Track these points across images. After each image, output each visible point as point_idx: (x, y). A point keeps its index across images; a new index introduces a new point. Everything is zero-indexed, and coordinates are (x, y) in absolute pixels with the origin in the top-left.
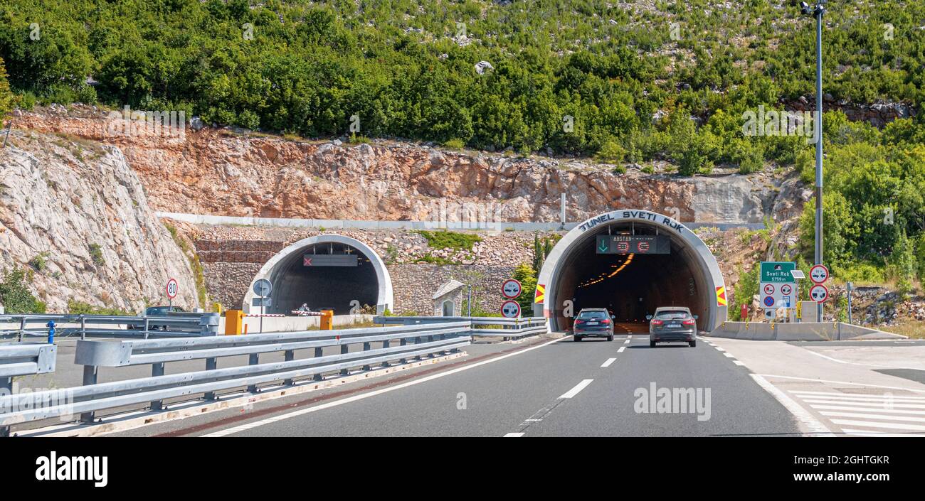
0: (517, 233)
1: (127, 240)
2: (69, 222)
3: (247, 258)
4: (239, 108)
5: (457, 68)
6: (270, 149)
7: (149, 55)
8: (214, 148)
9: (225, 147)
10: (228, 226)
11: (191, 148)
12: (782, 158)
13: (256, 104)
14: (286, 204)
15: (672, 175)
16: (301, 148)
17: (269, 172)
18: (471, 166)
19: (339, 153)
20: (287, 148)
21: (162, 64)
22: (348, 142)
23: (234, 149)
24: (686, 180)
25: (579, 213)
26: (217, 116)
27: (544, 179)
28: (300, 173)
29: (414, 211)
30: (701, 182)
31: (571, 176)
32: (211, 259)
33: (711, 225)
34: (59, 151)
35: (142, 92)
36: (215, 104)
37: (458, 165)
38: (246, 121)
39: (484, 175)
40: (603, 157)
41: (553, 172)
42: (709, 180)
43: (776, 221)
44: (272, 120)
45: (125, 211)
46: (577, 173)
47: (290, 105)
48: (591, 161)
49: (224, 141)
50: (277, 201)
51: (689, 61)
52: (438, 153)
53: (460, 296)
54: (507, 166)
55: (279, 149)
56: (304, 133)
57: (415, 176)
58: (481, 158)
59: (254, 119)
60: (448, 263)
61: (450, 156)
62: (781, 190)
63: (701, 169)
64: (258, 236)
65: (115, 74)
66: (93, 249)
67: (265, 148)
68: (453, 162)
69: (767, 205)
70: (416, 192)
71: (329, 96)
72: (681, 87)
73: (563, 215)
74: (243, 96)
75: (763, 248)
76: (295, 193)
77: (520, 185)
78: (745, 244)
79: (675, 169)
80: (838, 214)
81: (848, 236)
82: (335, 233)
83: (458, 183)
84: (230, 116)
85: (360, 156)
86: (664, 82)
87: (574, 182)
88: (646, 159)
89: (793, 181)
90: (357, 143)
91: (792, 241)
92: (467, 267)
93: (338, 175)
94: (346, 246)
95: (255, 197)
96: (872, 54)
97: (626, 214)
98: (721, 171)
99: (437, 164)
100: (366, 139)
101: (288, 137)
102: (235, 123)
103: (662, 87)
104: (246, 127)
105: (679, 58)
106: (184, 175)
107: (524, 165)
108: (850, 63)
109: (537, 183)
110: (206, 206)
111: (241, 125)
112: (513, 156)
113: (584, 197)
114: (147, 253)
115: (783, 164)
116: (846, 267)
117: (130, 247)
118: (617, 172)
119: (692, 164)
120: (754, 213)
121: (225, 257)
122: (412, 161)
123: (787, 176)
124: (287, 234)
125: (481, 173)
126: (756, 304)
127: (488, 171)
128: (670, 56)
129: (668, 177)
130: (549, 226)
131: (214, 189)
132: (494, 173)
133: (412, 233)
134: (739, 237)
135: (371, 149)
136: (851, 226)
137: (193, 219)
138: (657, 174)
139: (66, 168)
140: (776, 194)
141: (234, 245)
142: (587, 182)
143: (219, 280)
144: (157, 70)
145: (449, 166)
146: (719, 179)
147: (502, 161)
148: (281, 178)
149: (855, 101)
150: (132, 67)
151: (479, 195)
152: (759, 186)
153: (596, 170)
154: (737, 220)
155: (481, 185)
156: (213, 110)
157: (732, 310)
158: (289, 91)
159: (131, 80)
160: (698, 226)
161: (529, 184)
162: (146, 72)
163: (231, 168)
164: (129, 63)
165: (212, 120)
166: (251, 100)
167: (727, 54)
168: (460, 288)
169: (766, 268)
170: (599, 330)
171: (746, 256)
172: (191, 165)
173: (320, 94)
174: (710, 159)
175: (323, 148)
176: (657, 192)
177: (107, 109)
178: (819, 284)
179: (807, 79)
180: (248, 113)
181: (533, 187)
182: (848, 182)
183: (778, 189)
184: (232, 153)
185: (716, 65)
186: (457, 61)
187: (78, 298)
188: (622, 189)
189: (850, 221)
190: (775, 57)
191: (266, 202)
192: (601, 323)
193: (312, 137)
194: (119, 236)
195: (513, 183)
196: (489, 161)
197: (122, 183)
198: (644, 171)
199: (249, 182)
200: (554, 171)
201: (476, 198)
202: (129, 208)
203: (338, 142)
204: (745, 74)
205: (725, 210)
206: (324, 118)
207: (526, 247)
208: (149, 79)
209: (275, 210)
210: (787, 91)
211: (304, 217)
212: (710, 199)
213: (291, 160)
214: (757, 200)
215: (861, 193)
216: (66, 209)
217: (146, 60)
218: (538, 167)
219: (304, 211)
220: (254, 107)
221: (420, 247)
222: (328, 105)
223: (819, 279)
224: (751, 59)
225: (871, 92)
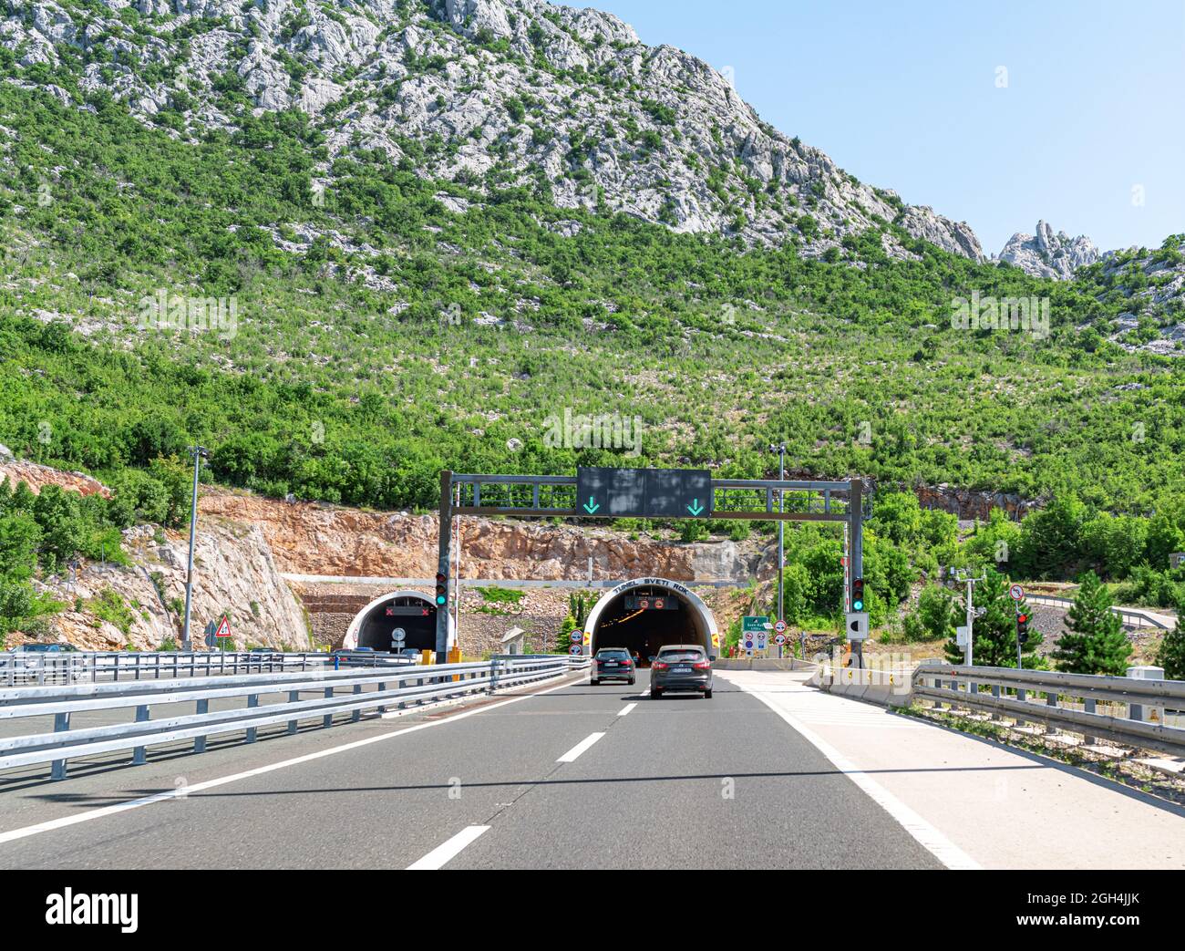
0: (553, 589)
1: (268, 597)
2: (238, 585)
3: (342, 609)
4: (325, 486)
5: (493, 445)
6: (350, 519)
7: (253, 443)
8: (306, 519)
9: (315, 518)
10: (325, 583)
11: (288, 519)
12: (765, 527)
13: (338, 483)
14: (365, 565)
15: (677, 542)
16: (375, 518)
17: (350, 538)
18: (513, 533)
19: (406, 523)
20: (364, 519)
21: (263, 450)
22: (412, 513)
23: (322, 520)
24: (687, 546)
25: (601, 572)
26: (307, 493)
27: (573, 544)
28: (376, 539)
29: (468, 570)
30: (700, 548)
31: (595, 543)
32: (314, 609)
33: (707, 584)
34: (222, 531)
35: (247, 473)
36: (304, 482)
37: (502, 532)
38: (331, 496)
39: (524, 541)
40: (619, 526)
41: (579, 538)
42: (706, 546)
43: (759, 581)
44: (351, 495)
45: (266, 575)
46: (599, 540)
47: (365, 483)
48: (609, 528)
49: (314, 513)
50: (358, 562)
51: (688, 437)
52: (485, 522)
53: (522, 640)
54: (542, 533)
55: (357, 519)
56: (377, 506)
57: (468, 541)
58: (521, 526)
59: (337, 495)
60: (500, 613)
61: (495, 525)
62: (763, 554)
63: (700, 537)
64: (349, 592)
65: (227, 460)
66: (252, 604)
67: (346, 519)
68: (498, 530)
69: (752, 567)
70: (468, 555)
71: (396, 475)
72: (682, 461)
73: (589, 575)
74: (328, 476)
75: (748, 603)
76: (372, 556)
77: (553, 549)
78: (734, 599)
79: (678, 536)
80: (801, 581)
81: (808, 597)
82: (410, 589)
83: (503, 548)
84: (318, 492)
85: (423, 525)
86: (667, 455)
87: (597, 547)
88: (655, 528)
89: (773, 547)
90: (420, 514)
91: (769, 598)
92: (516, 616)
93: (405, 540)
94: (420, 600)
95: (340, 559)
96: (845, 431)
97: (647, 581)
98: (715, 538)
99: (485, 532)
100: (427, 511)
101: (364, 509)
102: (322, 498)
103: (666, 461)
104: (330, 501)
105: (680, 432)
106: (284, 541)
107: (555, 533)
108: (827, 439)
109: (567, 548)
110: (302, 566)
111: (326, 500)
112: (547, 525)
113: (605, 559)
114: (280, 607)
115: (766, 532)
116: (807, 620)
117: (270, 603)
118: (632, 539)
119: (692, 533)
120: (742, 573)
121: (324, 608)
122: (465, 529)
123: (769, 543)
124: (372, 590)
125: (522, 540)
126: (741, 646)
127: (527, 537)
128: (672, 429)
129: (674, 543)
130: (579, 584)
131: (308, 552)
132: (532, 539)
133: (471, 589)
134: (730, 594)
135: (431, 520)
136: (810, 590)
137: (299, 578)
138: (664, 540)
139: (229, 544)
140: (759, 558)
141: (332, 598)
142: (607, 547)
143: (321, 626)
144: (259, 455)
145: (495, 534)
146: (714, 545)
147: (538, 529)
148: (360, 543)
149: (829, 475)
150: (241, 454)
151: (520, 558)
152: (746, 551)
153: (615, 537)
154: (728, 578)
155: (521, 549)
156: (304, 487)
157: (723, 650)
158: (364, 472)
159: (239, 464)
160: (697, 584)
161: (559, 549)
162: (251, 457)
163: (320, 535)
164: (237, 450)
165: (304, 496)
166: (334, 480)
167: (721, 428)
168: (521, 634)
169: (747, 621)
170: (619, 672)
171: (735, 609)
172: (288, 533)
173: (389, 474)
174: (707, 528)
175: (393, 519)
176: (664, 556)
177: (221, 488)
178: (780, 633)
179: (790, 454)
180: (331, 490)
181: (564, 551)
182: (810, 556)
183: (762, 554)
184: (320, 523)
185: (712, 441)
186: (492, 439)
187: (250, 642)
188: (636, 553)
189: (810, 585)
190: (763, 433)
191: (349, 563)
192: (622, 664)
193: (382, 509)
194: (264, 594)
195: (547, 547)
196: (528, 529)
197: (262, 554)
198: (654, 538)
199: (335, 547)
200: (581, 537)
201: (517, 560)
202: (268, 573)
203: (404, 513)
204: (736, 449)
205: (719, 571)
206: (392, 494)
207: (561, 600)
208: (253, 462)
209: (357, 570)
210: (771, 465)
211: (380, 575)
212: (707, 562)
213: (367, 528)
214: (744, 562)
215: (819, 565)
216: (235, 576)
217: (251, 448)
218: (568, 534)
219: (379, 570)
220: (336, 485)
221: (477, 600)
222: (396, 483)
223: (781, 630)
224: (742, 434)
225: (842, 467)
